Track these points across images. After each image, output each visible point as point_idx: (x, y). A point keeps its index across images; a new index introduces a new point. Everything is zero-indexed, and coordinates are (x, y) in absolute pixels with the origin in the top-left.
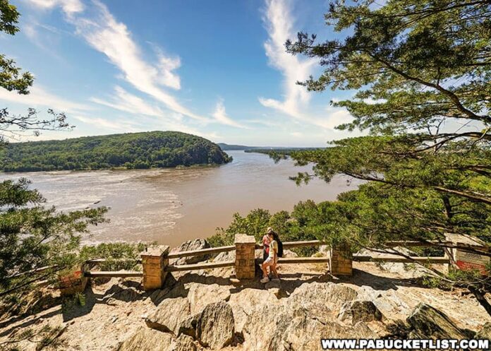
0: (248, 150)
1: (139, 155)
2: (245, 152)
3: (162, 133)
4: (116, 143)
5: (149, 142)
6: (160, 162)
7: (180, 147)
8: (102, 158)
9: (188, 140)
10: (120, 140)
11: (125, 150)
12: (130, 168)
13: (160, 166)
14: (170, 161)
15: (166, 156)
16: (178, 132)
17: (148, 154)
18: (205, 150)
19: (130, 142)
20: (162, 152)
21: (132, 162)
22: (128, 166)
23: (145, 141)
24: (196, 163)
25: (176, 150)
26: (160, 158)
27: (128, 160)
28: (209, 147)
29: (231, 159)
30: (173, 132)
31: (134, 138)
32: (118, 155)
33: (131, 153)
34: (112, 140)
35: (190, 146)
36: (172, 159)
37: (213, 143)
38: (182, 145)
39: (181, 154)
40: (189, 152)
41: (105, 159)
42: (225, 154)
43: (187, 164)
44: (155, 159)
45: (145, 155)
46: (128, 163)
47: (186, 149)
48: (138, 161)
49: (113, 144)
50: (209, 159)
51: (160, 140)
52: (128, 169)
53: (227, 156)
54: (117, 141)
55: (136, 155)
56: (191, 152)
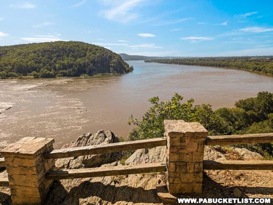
0: (148, 60)
1: (44, 64)
2: (145, 62)
3: (65, 43)
4: (21, 53)
5: (53, 52)
6: (64, 71)
7: (82, 57)
8: (10, 67)
9: (91, 51)
10: (25, 50)
11: (31, 60)
12: (36, 77)
13: (64, 75)
14: (74, 70)
15: (71, 66)
16: (81, 43)
17: (53, 64)
18: (107, 60)
19: (35, 52)
20: (65, 62)
21: (38, 72)
22: (34, 75)
23: (49, 51)
24: (99, 72)
25: (79, 59)
26: (65, 67)
27: (35, 69)
28: (110, 57)
29: (131, 69)
30: (75, 42)
31: (38, 48)
32: (24, 64)
33: (36, 62)
34: (18, 50)
35: (92, 57)
36: (76, 69)
37: (115, 54)
38: (85, 55)
39: (84, 64)
40: (91, 62)
41: (13, 68)
42: (126, 64)
43: (91, 73)
44: (60, 69)
45: (50, 65)
46: (35, 72)
47: (89, 59)
48: (44, 71)
49: (19, 54)
50: (111, 68)
51: (63, 49)
52: (35, 78)
53: (128, 66)
54: (22, 51)
55: (41, 65)
56: (93, 62)
